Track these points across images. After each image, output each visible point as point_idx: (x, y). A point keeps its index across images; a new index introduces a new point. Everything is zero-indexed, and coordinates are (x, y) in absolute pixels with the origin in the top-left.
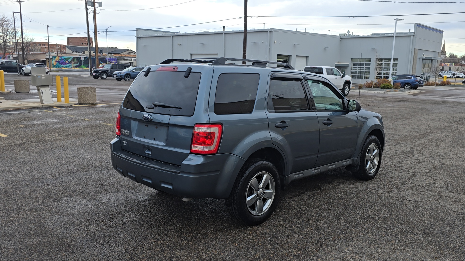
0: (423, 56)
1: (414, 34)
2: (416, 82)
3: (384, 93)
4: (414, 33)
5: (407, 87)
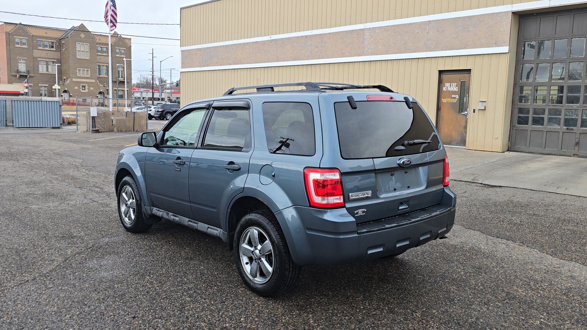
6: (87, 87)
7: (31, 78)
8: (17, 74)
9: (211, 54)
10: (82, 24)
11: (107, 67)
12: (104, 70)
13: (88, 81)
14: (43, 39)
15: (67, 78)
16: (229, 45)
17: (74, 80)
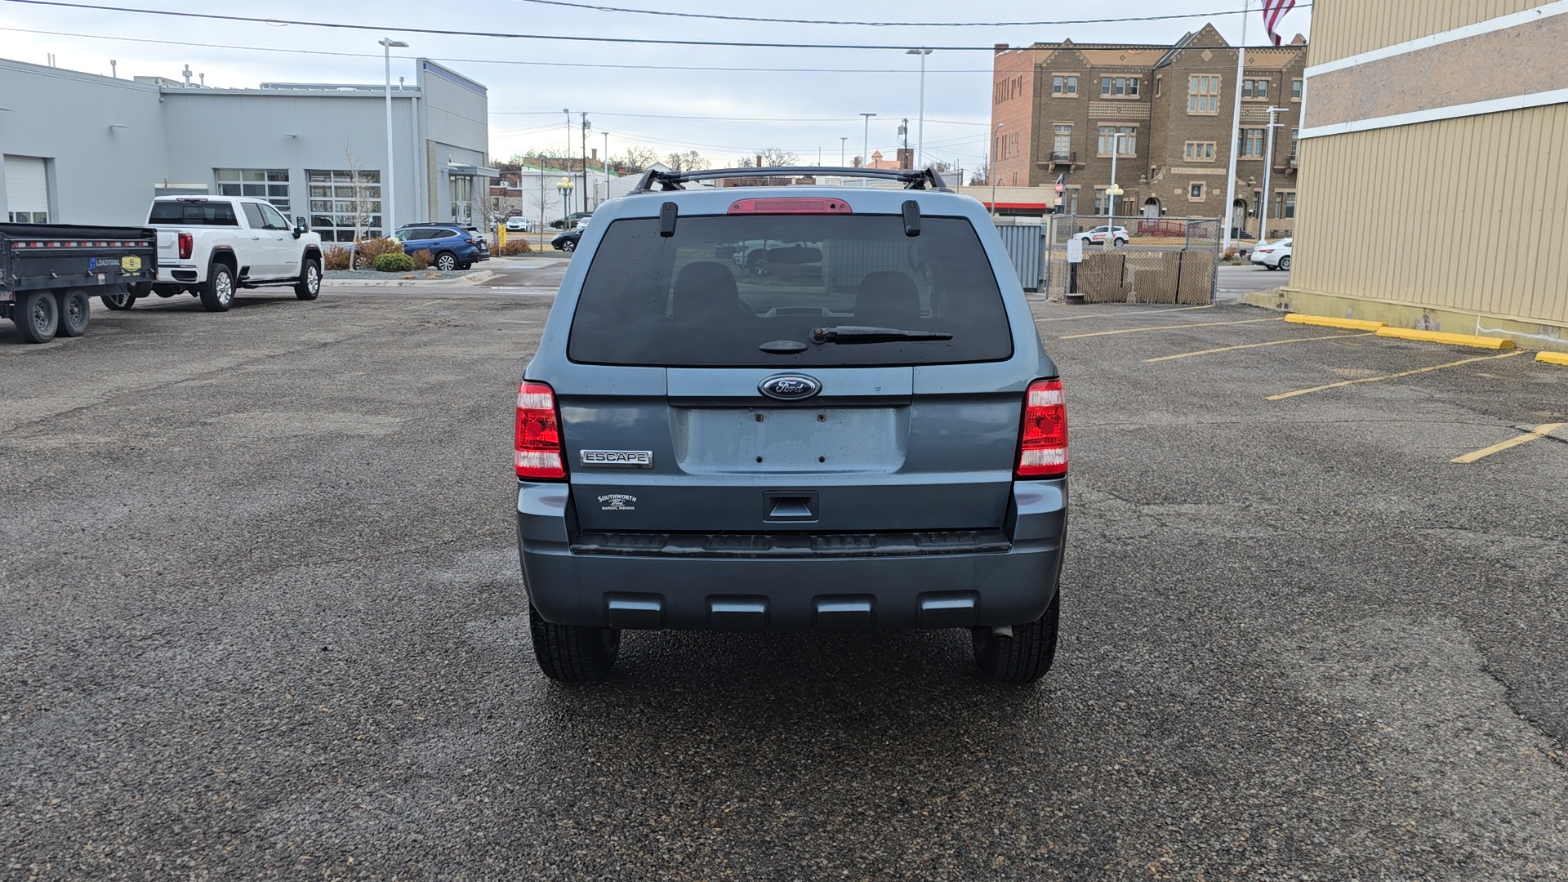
0: (449, 164)
1: (418, 94)
2: (469, 247)
3: (401, 284)
4: (419, 89)
5: (446, 264)
6: (1204, 189)
7: (1078, 172)
8: (1050, 163)
9: (1376, 83)
10: (1209, 25)
11: (1264, 132)
12: (1255, 141)
13: (1209, 173)
14: (1113, 72)
15: (1159, 168)
16: (1423, 50)
17: (1175, 171)
